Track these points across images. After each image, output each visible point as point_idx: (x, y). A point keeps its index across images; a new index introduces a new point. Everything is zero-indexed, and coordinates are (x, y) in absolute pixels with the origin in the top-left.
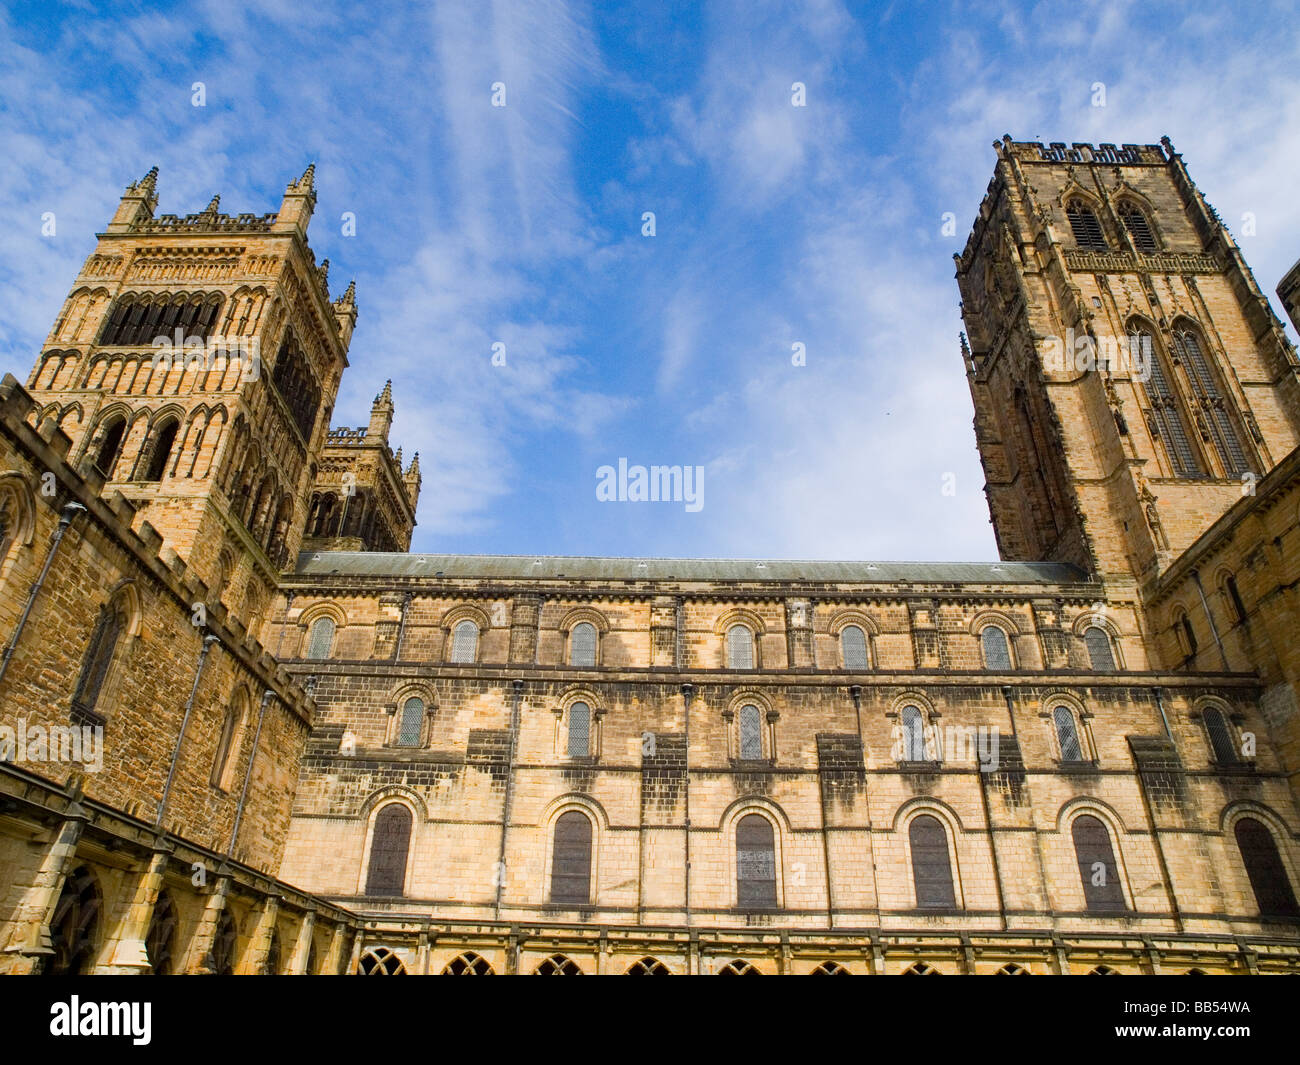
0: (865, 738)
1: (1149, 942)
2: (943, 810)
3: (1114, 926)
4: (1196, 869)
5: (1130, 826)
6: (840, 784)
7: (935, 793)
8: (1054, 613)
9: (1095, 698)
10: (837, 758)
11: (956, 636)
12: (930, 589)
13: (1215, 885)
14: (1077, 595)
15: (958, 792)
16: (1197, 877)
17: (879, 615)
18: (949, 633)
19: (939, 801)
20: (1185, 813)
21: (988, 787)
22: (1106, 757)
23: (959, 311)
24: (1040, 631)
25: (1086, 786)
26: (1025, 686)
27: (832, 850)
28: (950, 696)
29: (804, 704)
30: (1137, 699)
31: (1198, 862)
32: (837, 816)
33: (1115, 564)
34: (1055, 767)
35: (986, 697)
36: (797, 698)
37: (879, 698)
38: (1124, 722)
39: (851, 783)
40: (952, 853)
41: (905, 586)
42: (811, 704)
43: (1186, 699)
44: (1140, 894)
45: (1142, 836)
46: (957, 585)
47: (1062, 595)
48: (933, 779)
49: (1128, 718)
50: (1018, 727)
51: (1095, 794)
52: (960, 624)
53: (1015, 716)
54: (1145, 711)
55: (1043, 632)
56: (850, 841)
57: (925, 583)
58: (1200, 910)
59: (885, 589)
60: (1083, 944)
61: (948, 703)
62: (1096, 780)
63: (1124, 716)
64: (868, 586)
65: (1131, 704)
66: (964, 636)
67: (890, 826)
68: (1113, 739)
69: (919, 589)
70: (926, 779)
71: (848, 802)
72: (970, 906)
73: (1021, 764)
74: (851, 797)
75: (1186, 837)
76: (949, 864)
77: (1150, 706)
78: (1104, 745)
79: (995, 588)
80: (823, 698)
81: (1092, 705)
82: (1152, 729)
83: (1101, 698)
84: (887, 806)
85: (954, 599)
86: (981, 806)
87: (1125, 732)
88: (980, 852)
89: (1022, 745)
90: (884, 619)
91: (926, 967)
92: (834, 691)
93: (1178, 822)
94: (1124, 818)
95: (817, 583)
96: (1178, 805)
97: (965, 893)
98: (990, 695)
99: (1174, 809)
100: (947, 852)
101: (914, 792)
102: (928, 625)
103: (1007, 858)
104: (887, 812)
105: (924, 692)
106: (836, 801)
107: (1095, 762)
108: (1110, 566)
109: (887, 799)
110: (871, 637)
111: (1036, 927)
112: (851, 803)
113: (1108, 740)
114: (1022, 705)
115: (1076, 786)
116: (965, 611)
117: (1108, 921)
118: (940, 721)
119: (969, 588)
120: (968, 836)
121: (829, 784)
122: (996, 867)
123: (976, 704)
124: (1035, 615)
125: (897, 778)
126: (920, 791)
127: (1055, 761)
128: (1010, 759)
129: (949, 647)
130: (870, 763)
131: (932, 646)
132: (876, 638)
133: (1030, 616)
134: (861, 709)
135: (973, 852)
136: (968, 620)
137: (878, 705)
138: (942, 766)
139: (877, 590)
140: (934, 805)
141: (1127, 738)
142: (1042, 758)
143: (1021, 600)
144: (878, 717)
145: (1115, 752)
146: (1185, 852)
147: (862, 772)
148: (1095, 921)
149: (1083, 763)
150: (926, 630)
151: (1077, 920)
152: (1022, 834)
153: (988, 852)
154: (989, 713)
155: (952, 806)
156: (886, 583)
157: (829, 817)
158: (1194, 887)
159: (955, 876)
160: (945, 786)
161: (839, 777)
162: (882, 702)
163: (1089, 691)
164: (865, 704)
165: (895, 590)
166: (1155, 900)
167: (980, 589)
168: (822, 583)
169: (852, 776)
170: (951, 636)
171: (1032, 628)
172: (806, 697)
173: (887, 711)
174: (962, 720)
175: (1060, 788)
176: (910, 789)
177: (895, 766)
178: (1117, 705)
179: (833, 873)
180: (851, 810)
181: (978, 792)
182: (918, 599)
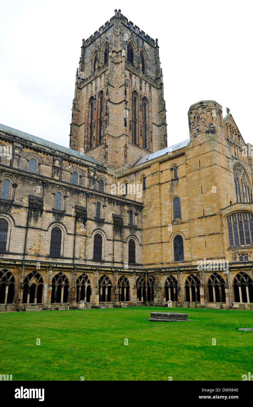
0: (44, 199)
1: (117, 269)
2: (63, 226)
3: (98, 264)
4: (120, 251)
5: (108, 238)
6: (35, 213)
7: (62, 221)
8: (94, 173)
9: (108, 201)
10: (35, 205)
11: (65, 172)
12: (61, 154)
13: (123, 255)
14: (101, 169)
15: (68, 222)
16: (120, 253)
17: (43, 158)
18: (63, 170)
19: (62, 224)
20: (121, 236)
21: (77, 222)
22: (107, 219)
23: (79, 60)
24: (89, 177)
25: (100, 226)
26: (92, 194)
27: (29, 234)
28: (71, 192)
29: (27, 183)
30: (117, 204)
31: (121, 249)
32: (32, 224)
33: (111, 163)
34: (94, 219)
35: (81, 195)
36: (25, 181)
37: (51, 188)
38: (113, 210)
39: (38, 214)
40: (62, 240)
41: (54, 150)
42: (29, 184)
43: (128, 207)
44: (106, 256)
45: (110, 241)
46: (69, 155)
47: (96, 168)
48: (62, 217)
49: (114, 209)
50: (88, 205)
51: (102, 229)
52: (67, 168)
53: (87, 202)
54: (118, 208)
55: (90, 177)
56: (35, 232)
57: (60, 152)
58: (118, 261)
59: (47, 149)
60: (103, 269)
61: (70, 194)
62: (103, 225)
63: (113, 208)
64: (42, 147)
65: (116, 205)
66: (67, 172)
67: (47, 229)
68: (110, 214)
69: (57, 153)
70: (60, 216)
71: (36, 220)
72: (65, 256)
73: (87, 217)
74: (37, 218)
75: (120, 243)
76: (61, 243)
77: (119, 207)
78: (107, 215)
79: (79, 160)
80: (33, 183)
81: (107, 203)
82: (119, 213)
83: (109, 202)
84: (47, 223)
85: (68, 160)
86: (73, 227)
87: (112, 213)
88: (70, 240)
89: (88, 211)
90: (45, 160)
91: (62, 274)
92: (37, 182)
93: (119, 239)
94: (107, 236)
95: (25, 140)
96: (120, 234)
97: (64, 252)
98: (82, 194)
99: (119, 235)
100: (61, 240)
101: (56, 219)
102: (58, 166)
103: (78, 243)
104: (46, 225)
105: (64, 189)
106: (32, 219)
107: (104, 219)
108: (110, 163)
109: (47, 220)
110: (39, 164)
111: (81, 263)
112: (37, 220)
113: (108, 214)
114: (90, 199)
115: (98, 225)
116: (69, 164)
117: (97, 263)
118: (67, 199)
119: (72, 157)
120: (68, 236)
121: (31, 212)
122: (74, 245)
123: (78, 196)
124: (88, 171)
125: (51, 214)
126: (57, 220)
127: (95, 217)
128: (84, 215)
129: (62, 175)
130: (45, 208)
131: (58, 173)
132: (41, 165)
133: (87, 171)
134: (45, 190)
135: (68, 240)
136: (70, 167)
137: (50, 190)
138: (65, 213)
139: (45, 149)
140: (61, 225)
141: (113, 214)
142: (92, 216)
143: (86, 166)
144: (49, 193)
145: (109, 218)
146: (119, 247)
147: (42, 210)
148: (94, 263)
149: (101, 219)
150: (57, 167)
151: (90, 262)
152: (83, 237)
153: (73, 241)
154: (81, 200)
155: (66, 226)
156: (48, 148)
157: (29, 223)
158: (118, 255)
159: (62, 247)
160: (65, 219)
161: (35, 211)
162: (51, 189)
163: (107, 199)
164: (46, 188)
165: (50, 151)
166: (109, 258)
167: (75, 159)
168: (27, 141)
169: (39, 211)
170: (64, 171)
171: (86, 175)
172: (28, 181)
173: (52, 192)
174: (73, 200)
175: (94, 225)
176: (55, 218)
177: (51, 210)
178: (112, 205)
179: (28, 242)
180: (37, 222)
181: (73, 223)
182: (57, 156)
